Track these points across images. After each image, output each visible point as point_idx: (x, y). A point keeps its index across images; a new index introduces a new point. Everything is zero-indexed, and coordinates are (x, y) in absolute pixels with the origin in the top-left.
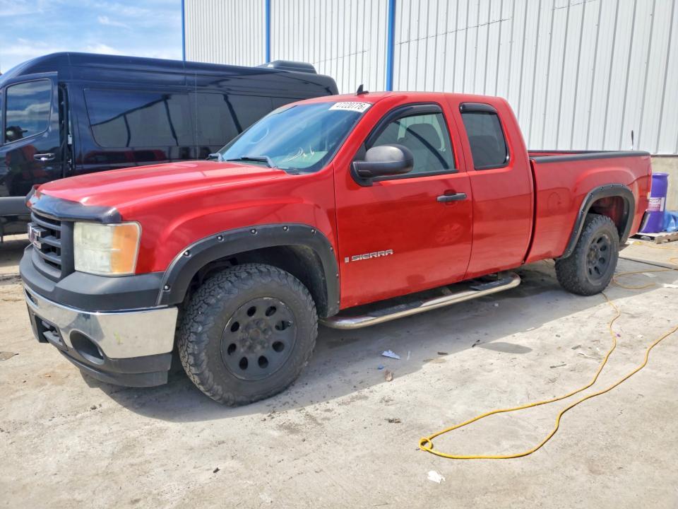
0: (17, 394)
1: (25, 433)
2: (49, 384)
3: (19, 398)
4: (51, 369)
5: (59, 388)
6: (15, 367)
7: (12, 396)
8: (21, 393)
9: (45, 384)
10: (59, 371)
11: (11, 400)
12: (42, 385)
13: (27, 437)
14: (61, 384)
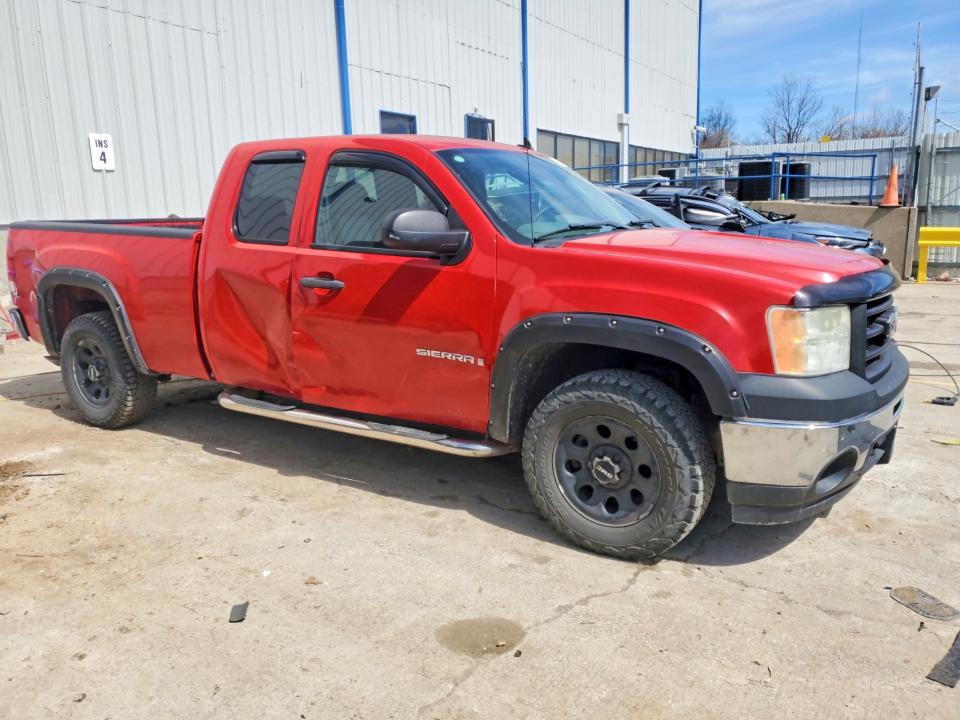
0: (917, 522)
1: (925, 487)
2: (874, 518)
3: (918, 518)
4: (858, 535)
5: (866, 509)
6: (902, 565)
7: (925, 523)
8: (912, 522)
9: (879, 519)
10: (851, 529)
11: (927, 520)
12: (882, 521)
13: (926, 484)
14: (861, 512)
